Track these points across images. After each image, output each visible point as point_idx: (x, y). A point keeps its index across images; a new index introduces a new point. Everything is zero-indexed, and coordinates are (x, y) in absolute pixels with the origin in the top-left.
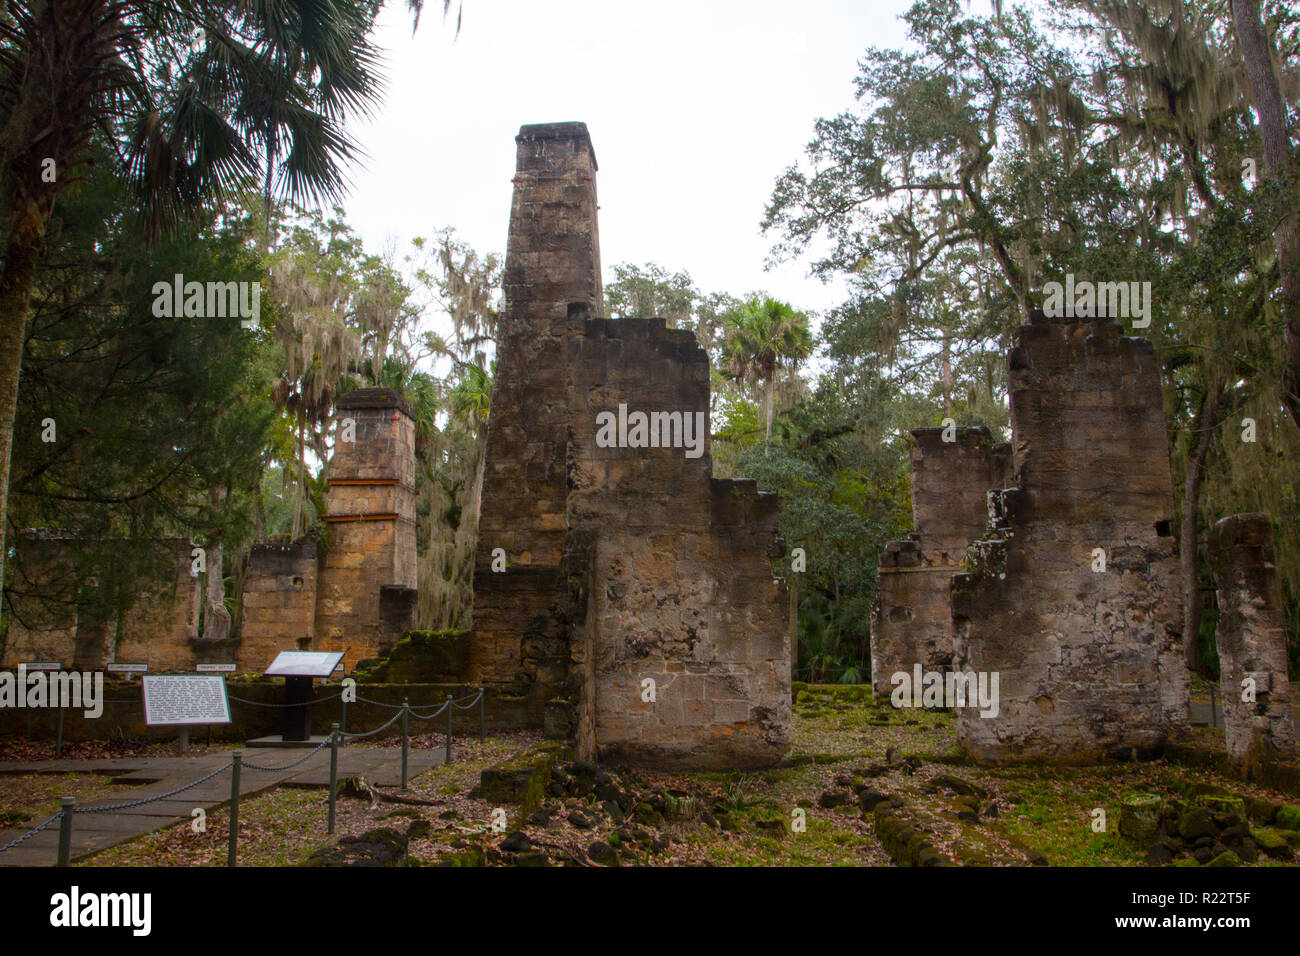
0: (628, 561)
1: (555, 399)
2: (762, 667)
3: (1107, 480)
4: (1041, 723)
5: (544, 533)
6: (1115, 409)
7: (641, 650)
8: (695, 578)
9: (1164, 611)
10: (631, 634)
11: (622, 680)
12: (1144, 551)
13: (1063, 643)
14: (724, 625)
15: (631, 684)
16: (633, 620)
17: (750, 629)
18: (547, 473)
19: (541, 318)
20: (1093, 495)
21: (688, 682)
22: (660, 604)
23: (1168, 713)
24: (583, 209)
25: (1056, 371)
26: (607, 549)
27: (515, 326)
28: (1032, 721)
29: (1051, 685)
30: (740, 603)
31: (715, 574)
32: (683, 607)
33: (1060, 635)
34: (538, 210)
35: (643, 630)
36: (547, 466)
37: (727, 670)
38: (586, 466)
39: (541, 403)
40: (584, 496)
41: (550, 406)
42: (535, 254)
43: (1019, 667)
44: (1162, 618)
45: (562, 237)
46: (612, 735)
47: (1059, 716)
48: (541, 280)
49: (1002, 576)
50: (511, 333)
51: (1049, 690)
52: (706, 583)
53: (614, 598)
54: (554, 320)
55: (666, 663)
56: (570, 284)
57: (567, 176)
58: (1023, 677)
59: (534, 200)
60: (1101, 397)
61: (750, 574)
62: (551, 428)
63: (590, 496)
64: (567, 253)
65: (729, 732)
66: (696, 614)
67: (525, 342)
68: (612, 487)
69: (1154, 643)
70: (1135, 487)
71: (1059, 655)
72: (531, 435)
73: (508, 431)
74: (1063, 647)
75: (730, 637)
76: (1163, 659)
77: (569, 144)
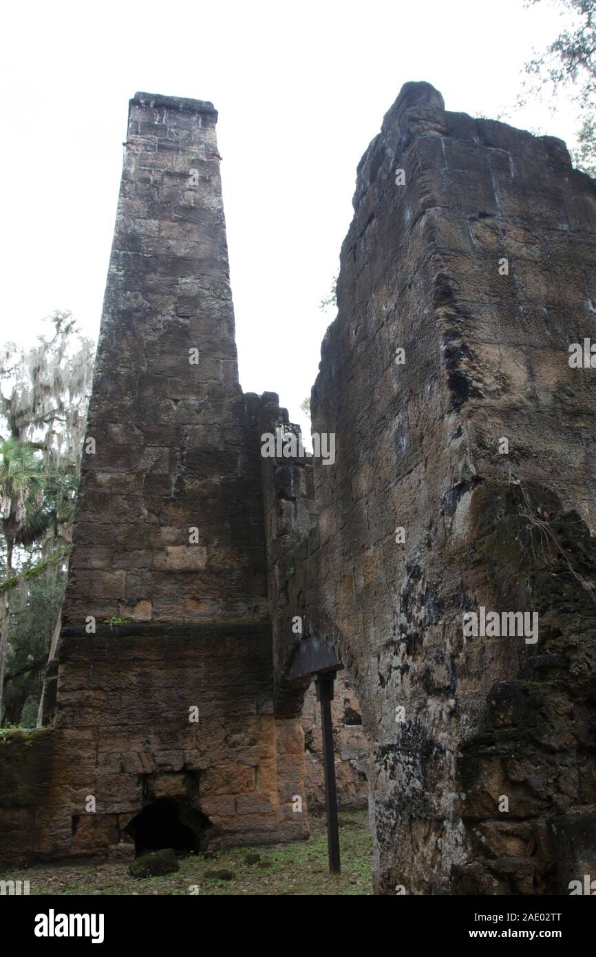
1: (184, 392)
5: (170, 573)
18: (173, 489)
19: (163, 294)
24: (214, 184)
27: (128, 299)
34: (158, 177)
36: (174, 480)
38: (490, 353)
39: (164, 396)
40: (494, 411)
41: (176, 401)
42: (155, 222)
45: (188, 209)
48: (162, 251)
50: (122, 307)
54: (179, 298)
56: (200, 260)
57: (194, 149)
59: (152, 165)
62: (178, 429)
63: (507, 414)
64: (195, 227)
67: (142, 320)
68: (545, 399)
72: (150, 437)
73: (116, 429)
77: (194, 118)
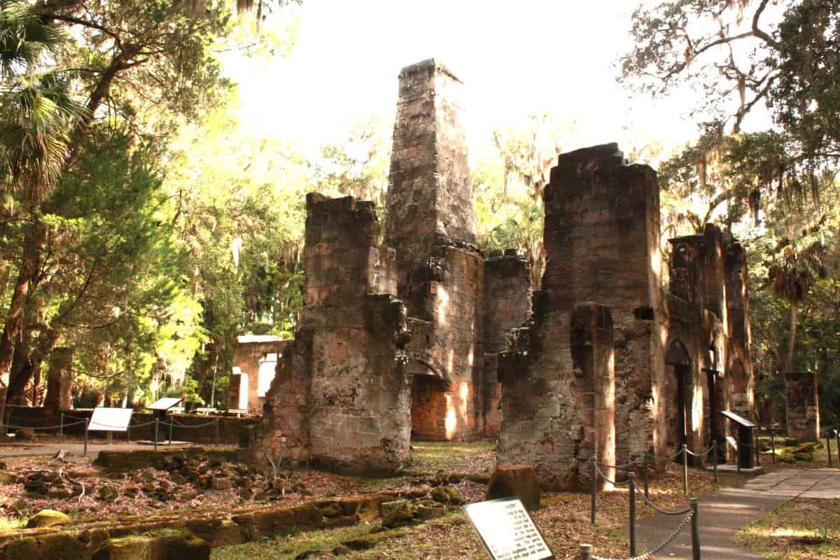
0: (326, 347)
1: (414, 243)
2: (387, 413)
3: (601, 278)
4: (544, 460)
6: (610, 223)
7: (331, 401)
8: (357, 356)
9: (636, 378)
10: (327, 391)
11: (321, 419)
12: (624, 332)
13: (563, 402)
14: (369, 386)
15: (325, 421)
16: (327, 383)
17: (381, 389)
19: (408, 191)
20: (589, 290)
21: (351, 421)
22: (340, 373)
23: (633, 458)
24: (432, 115)
25: (571, 198)
26: (318, 340)
27: (394, 199)
28: (539, 457)
29: (552, 432)
30: (377, 373)
31: (367, 356)
32: (350, 375)
33: (560, 396)
34: (408, 121)
35: (332, 389)
37: (369, 415)
38: (310, 291)
39: (406, 246)
41: (411, 248)
42: (406, 150)
43: (531, 418)
44: (634, 384)
45: (420, 137)
46: (316, 451)
47: (555, 456)
48: (409, 167)
49: (525, 353)
51: (551, 436)
52: (362, 360)
53: (319, 370)
54: (414, 192)
55: (341, 409)
56: (424, 167)
57: (424, 95)
58: (533, 427)
59: (406, 115)
60: (601, 214)
61: (384, 354)
62: (411, 262)
63: (310, 310)
64: (422, 146)
65: (369, 453)
66: (356, 379)
67: (399, 208)
68: (321, 303)
69: (628, 403)
70: (621, 283)
71: (559, 411)
74: (562, 405)
75: (372, 395)
76: (632, 416)
77: (425, 75)
